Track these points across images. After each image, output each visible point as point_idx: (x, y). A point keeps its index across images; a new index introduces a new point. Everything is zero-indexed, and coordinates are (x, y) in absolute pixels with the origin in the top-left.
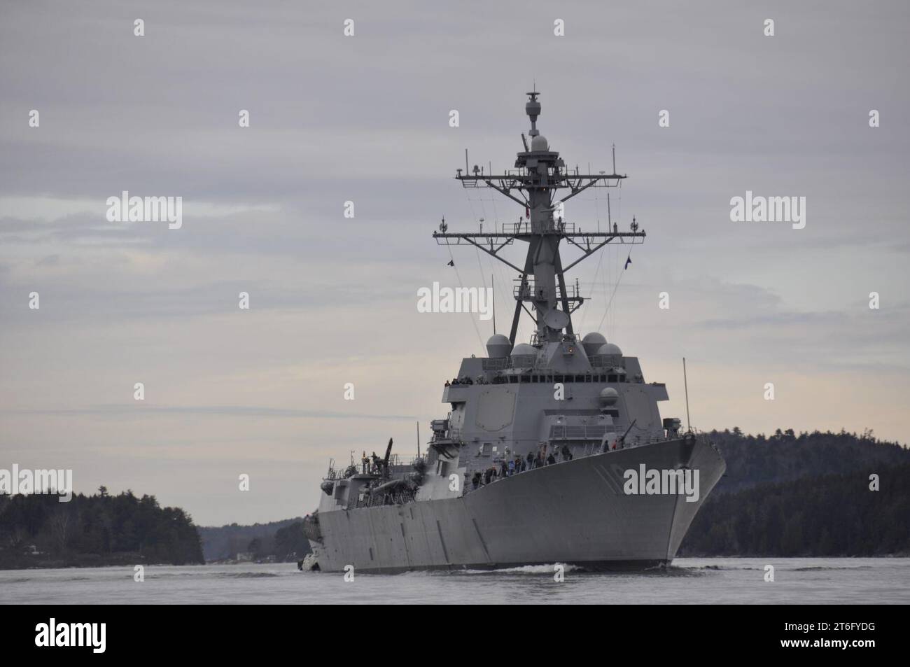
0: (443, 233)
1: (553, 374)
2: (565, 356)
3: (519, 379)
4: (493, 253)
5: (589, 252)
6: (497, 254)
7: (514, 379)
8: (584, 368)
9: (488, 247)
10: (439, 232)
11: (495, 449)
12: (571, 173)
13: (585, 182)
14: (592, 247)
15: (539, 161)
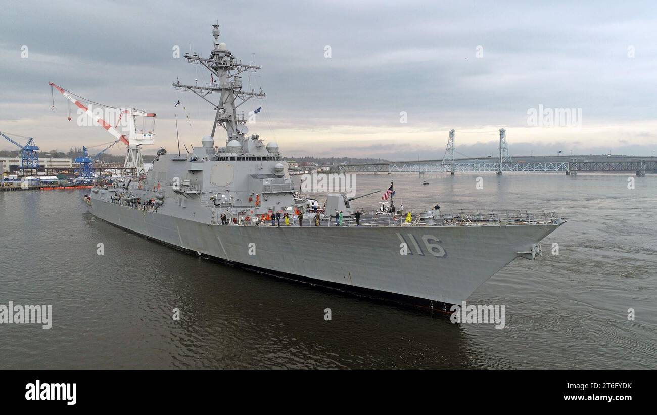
0: (177, 85)
1: (252, 156)
2: (257, 147)
3: (236, 159)
4: (203, 97)
5: (244, 101)
6: (204, 97)
7: (232, 159)
8: (264, 154)
9: (200, 94)
10: (176, 84)
11: (223, 196)
12: (238, 63)
13: (243, 68)
14: (245, 98)
15: (226, 55)
